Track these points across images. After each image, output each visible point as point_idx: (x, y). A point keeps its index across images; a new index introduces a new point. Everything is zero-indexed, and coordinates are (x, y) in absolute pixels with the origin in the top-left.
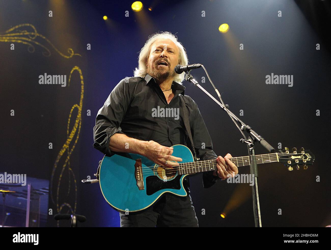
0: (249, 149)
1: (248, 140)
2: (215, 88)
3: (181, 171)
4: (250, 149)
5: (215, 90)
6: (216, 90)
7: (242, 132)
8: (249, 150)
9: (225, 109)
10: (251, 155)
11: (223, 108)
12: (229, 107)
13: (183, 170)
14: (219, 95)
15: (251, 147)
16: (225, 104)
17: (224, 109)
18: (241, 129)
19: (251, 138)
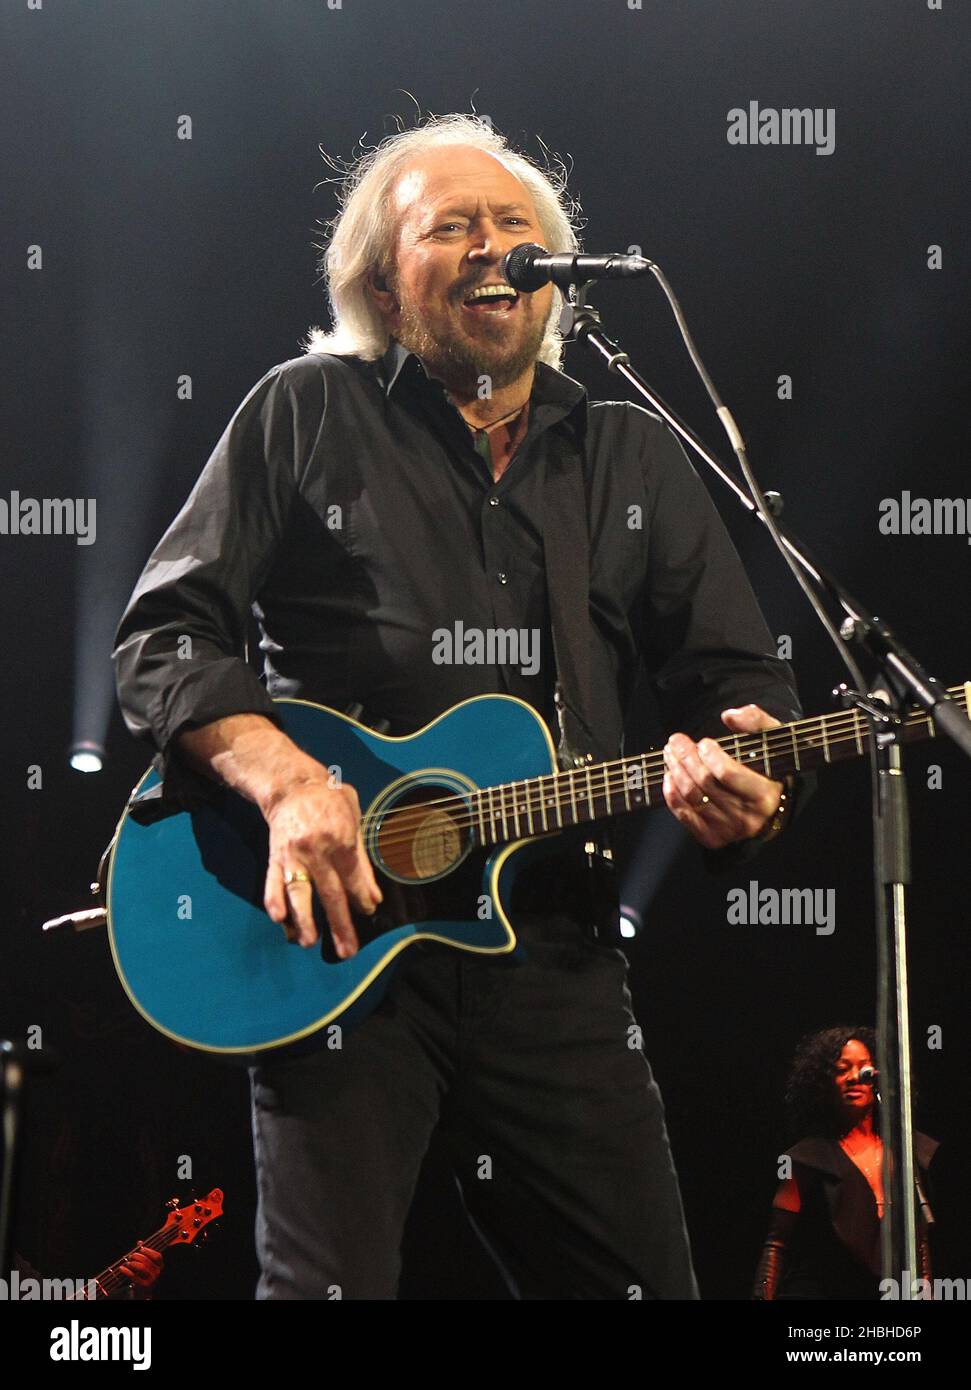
0: (876, 738)
1: (870, 696)
2: (715, 399)
3: (487, 825)
4: (883, 738)
5: (715, 409)
6: (723, 413)
7: (842, 651)
8: (877, 744)
9: (761, 516)
10: (883, 773)
11: (751, 506)
12: (781, 503)
13: (499, 823)
14: (736, 442)
15: (885, 732)
16: (762, 489)
17: (759, 514)
18: (843, 632)
19: (885, 685)
